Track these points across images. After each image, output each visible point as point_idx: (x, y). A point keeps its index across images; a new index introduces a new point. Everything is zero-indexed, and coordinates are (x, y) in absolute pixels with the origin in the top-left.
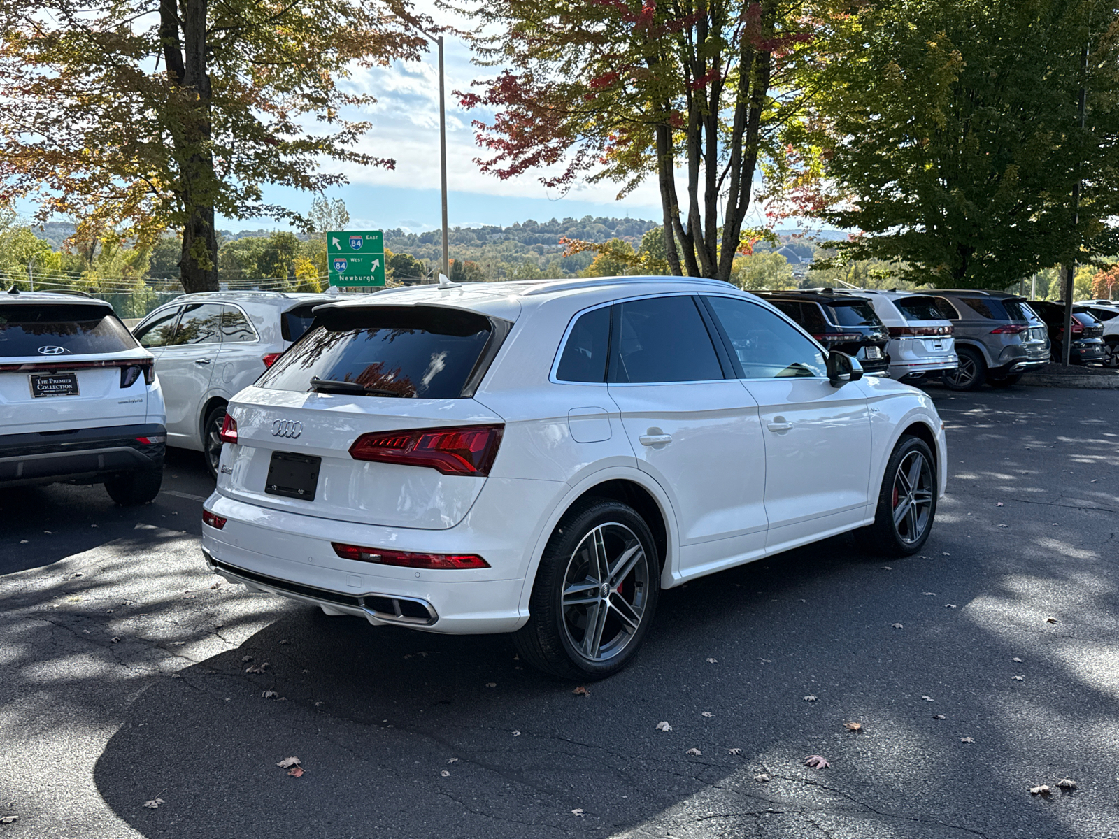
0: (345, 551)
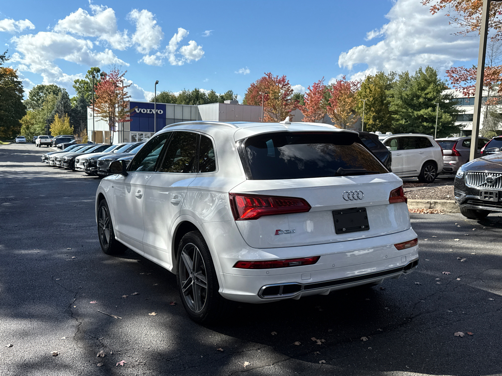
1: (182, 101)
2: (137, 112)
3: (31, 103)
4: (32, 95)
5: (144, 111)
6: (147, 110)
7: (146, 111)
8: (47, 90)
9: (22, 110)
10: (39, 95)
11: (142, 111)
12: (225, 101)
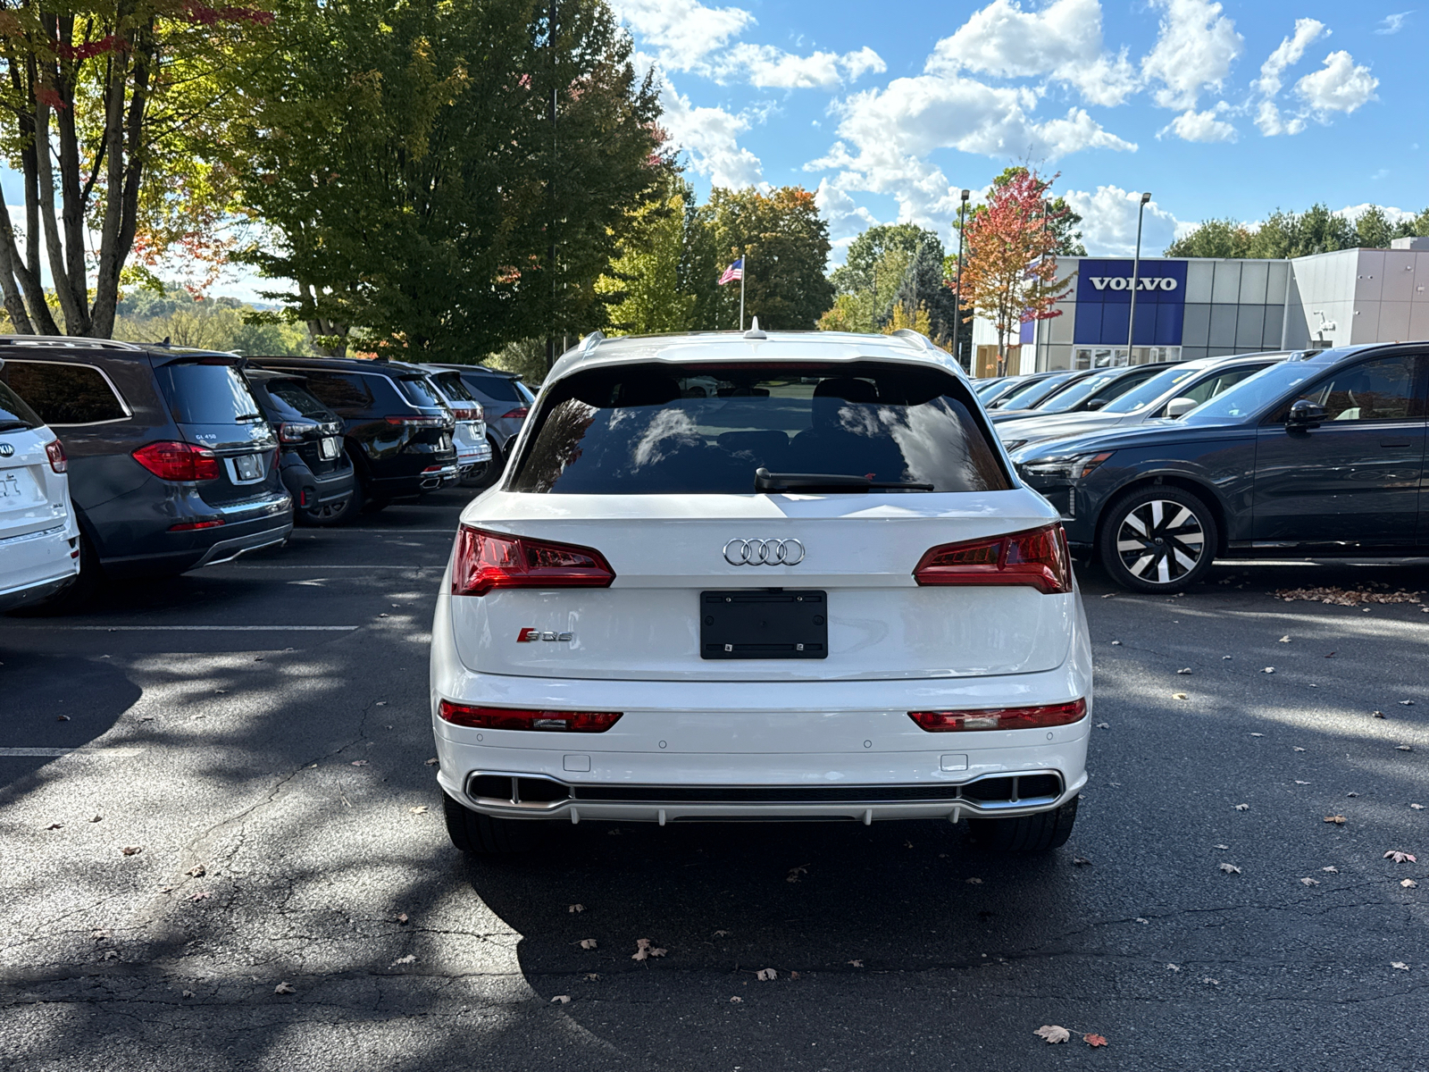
0: (930, 721)
1: (1265, 248)
2: (1099, 286)
3: (852, 276)
4: (856, 253)
5: (1118, 284)
6: (1128, 282)
7: (1123, 283)
8: (891, 239)
9: (824, 295)
10: (872, 254)
11: (1113, 285)
12: (1393, 242)
